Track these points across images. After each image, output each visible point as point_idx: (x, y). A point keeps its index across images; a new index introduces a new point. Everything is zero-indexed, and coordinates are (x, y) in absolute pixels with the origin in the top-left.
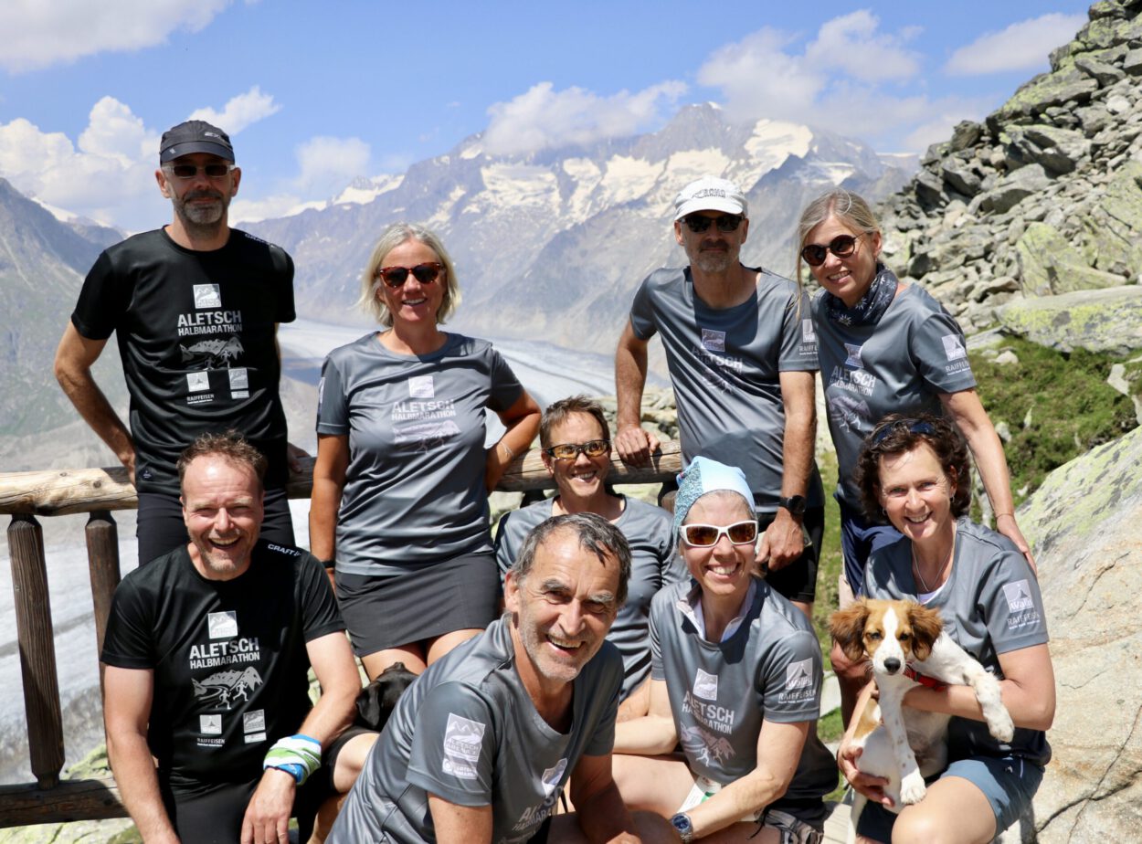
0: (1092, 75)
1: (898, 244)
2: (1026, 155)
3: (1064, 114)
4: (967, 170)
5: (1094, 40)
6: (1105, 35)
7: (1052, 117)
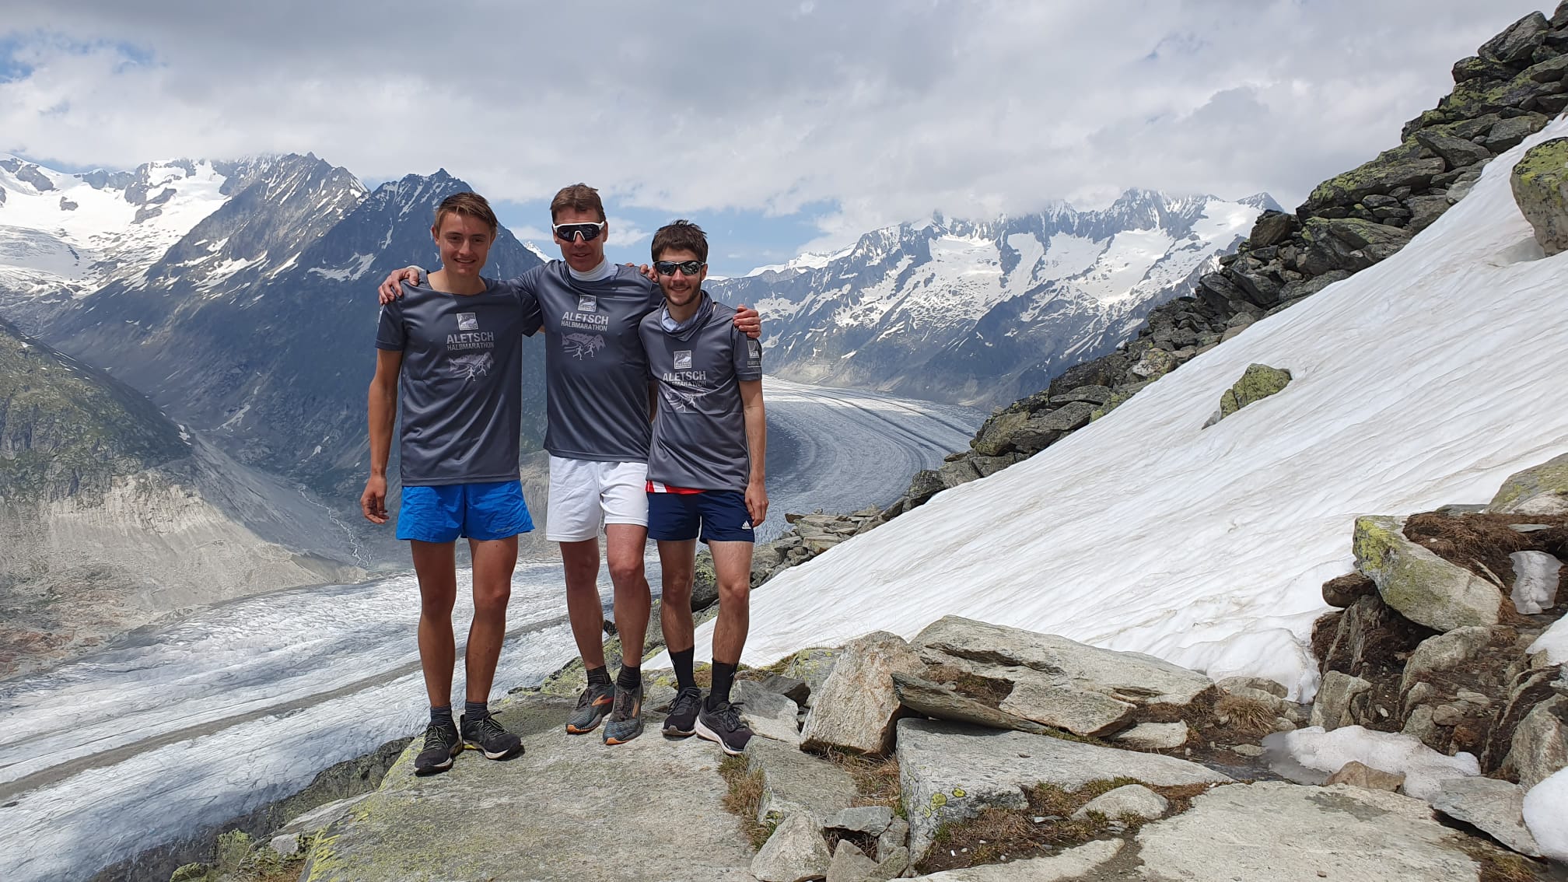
0: (1438, 153)
1: (1153, 365)
2: (1330, 257)
3: (1388, 204)
4: (1262, 274)
5: (1457, 107)
6: (1474, 101)
7: (1370, 209)
